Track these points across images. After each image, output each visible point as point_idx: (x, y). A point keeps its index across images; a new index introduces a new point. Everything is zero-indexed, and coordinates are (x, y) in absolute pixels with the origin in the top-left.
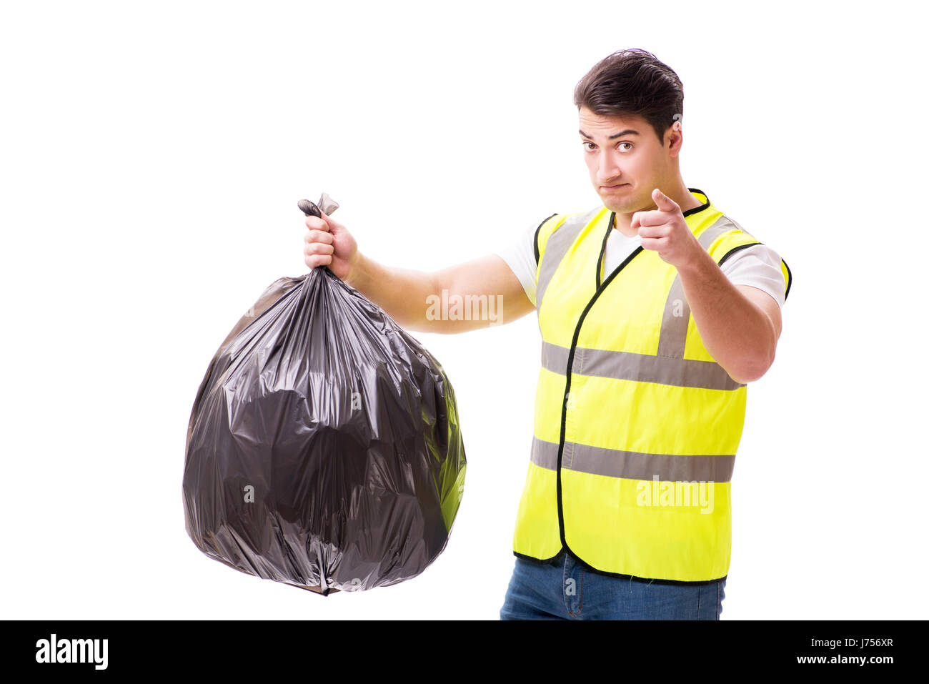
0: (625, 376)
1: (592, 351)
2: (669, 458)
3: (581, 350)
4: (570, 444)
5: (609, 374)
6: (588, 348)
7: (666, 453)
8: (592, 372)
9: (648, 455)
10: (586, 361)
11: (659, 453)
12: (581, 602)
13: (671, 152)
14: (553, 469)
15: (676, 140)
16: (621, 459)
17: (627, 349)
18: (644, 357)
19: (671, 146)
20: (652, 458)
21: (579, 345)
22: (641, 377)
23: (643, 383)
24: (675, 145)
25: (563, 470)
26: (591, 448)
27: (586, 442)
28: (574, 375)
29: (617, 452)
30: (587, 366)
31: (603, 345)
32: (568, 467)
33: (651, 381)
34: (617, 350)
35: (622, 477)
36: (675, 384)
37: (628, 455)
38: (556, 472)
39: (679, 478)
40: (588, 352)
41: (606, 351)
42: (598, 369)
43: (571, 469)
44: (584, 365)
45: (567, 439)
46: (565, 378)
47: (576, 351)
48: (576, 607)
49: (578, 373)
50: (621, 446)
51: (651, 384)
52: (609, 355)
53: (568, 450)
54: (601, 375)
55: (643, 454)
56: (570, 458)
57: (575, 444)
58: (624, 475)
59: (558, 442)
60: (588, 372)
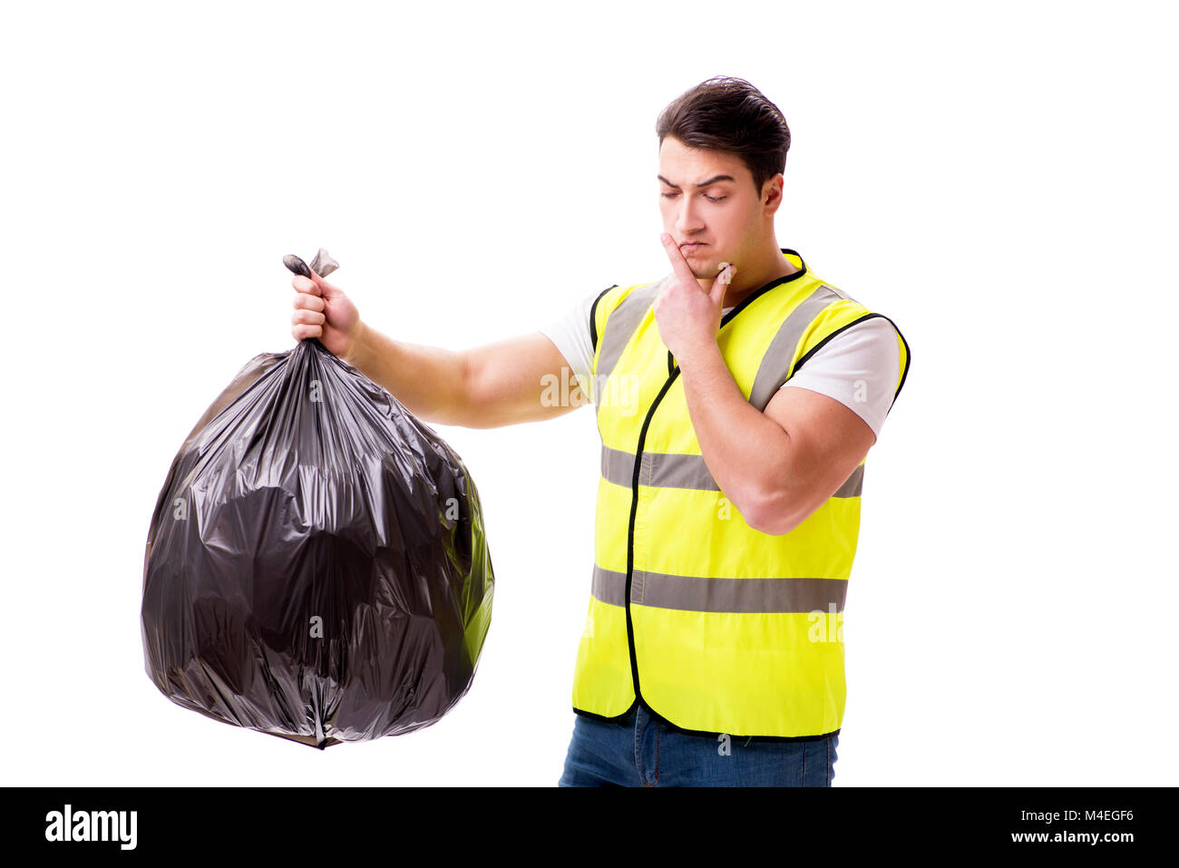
0: (701, 486)
1: (662, 456)
2: (763, 582)
3: (648, 456)
4: (641, 573)
5: (683, 484)
6: (658, 452)
7: (758, 577)
8: (663, 483)
9: (737, 580)
10: (655, 469)
11: (750, 576)
12: (657, 769)
13: (766, 210)
14: (620, 604)
16: (704, 589)
20: (741, 584)
21: (647, 449)
25: (632, 605)
26: (666, 576)
27: (659, 569)
28: (641, 488)
29: (698, 580)
30: (657, 475)
31: (676, 449)
32: (639, 600)
34: (692, 454)
35: (707, 610)
37: (712, 583)
38: (624, 609)
40: (659, 458)
41: (678, 455)
42: (672, 478)
43: (644, 603)
44: (653, 475)
45: (636, 567)
46: (630, 491)
47: (643, 456)
48: (651, 777)
49: (647, 484)
50: (703, 573)
52: (683, 460)
53: (638, 581)
54: (674, 485)
55: (729, 580)
56: (641, 591)
57: (647, 573)
58: (709, 608)
59: (624, 570)
60: (657, 483)
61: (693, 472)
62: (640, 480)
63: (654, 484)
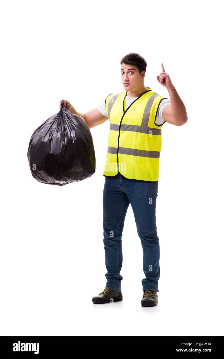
0: (133, 131)
1: (125, 125)
2: (145, 151)
3: (122, 125)
4: (121, 148)
5: (130, 130)
6: (125, 124)
9: (140, 150)
10: (124, 127)
12: (125, 186)
13: (142, 78)
14: (116, 154)
15: (143, 75)
16: (133, 151)
17: (134, 124)
18: (138, 126)
19: (142, 76)
21: (122, 123)
22: (137, 131)
23: (138, 132)
24: (143, 77)
25: (119, 154)
26: (126, 148)
27: (125, 147)
28: (121, 131)
31: (128, 123)
32: (120, 153)
33: (139, 132)
34: (132, 125)
35: (133, 155)
36: (145, 133)
38: (117, 155)
39: (147, 156)
40: (124, 125)
42: (127, 129)
43: (121, 153)
45: (120, 146)
46: (118, 132)
48: (124, 188)
49: (122, 130)
50: (133, 148)
51: (140, 133)
52: (130, 126)
54: (127, 131)
56: (121, 151)
59: (117, 147)
60: (124, 130)
61: (132, 128)
62: (121, 129)
63: (123, 130)
